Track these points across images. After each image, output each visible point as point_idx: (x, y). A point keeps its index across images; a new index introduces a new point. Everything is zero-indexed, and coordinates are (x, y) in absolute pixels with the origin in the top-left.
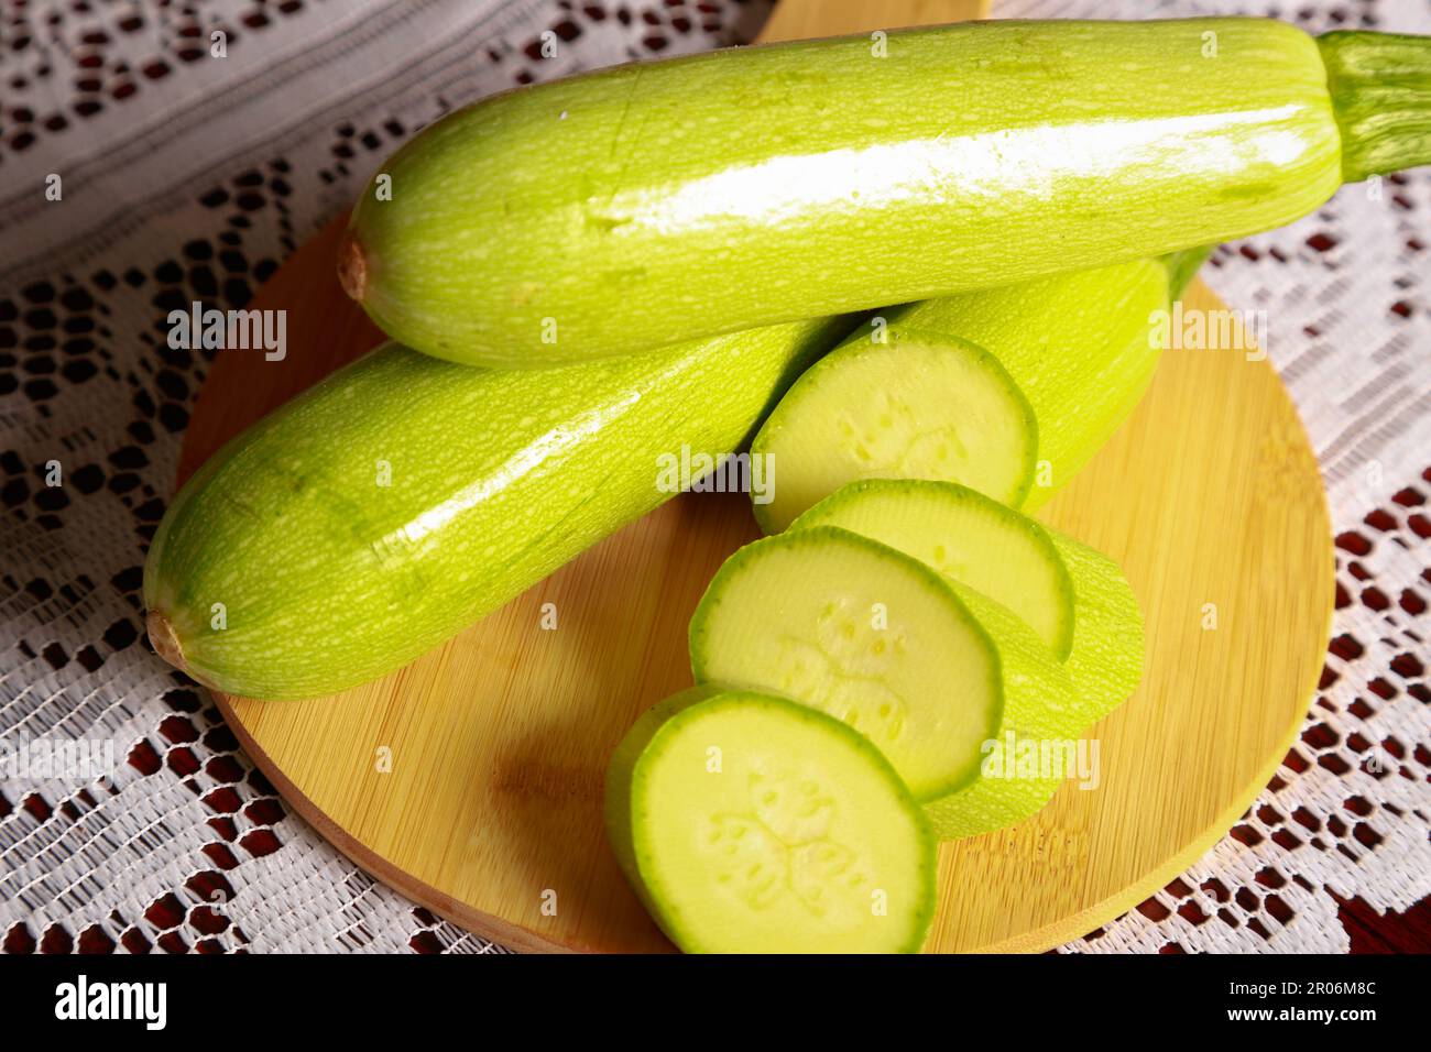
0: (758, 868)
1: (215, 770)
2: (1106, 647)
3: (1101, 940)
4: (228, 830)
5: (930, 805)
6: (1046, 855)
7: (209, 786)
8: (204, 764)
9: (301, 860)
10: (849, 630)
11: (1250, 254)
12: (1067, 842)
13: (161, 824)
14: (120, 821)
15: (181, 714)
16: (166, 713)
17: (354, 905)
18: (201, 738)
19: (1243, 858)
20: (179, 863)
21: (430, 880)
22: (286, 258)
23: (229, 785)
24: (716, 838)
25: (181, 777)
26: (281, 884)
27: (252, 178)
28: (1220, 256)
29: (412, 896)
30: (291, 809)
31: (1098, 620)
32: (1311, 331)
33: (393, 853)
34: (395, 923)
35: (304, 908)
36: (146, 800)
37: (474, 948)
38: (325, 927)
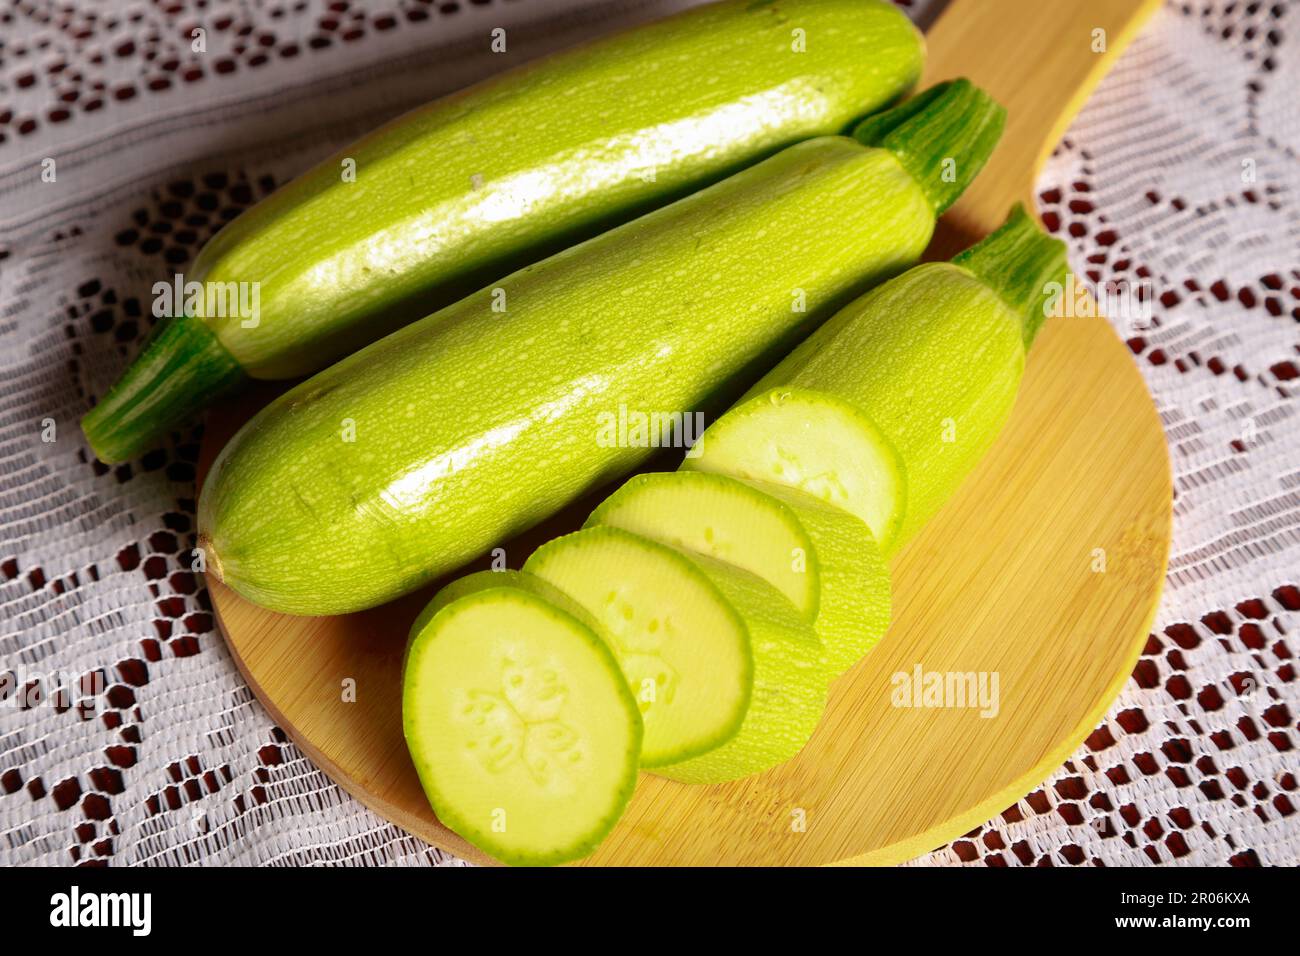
1: (176, 582)
4: (165, 630)
6: (773, 819)
7: (167, 592)
8: (171, 574)
9: (209, 667)
11: (1216, 367)
13: (118, 613)
14: (90, 604)
15: (171, 531)
16: (160, 529)
17: (232, 712)
18: (178, 554)
20: (118, 647)
21: (283, 708)
23: (181, 596)
25: (149, 578)
26: (185, 682)
28: (1189, 362)
29: (276, 717)
30: (217, 626)
32: (1237, 446)
34: (255, 734)
35: (194, 706)
36: (116, 591)
37: (305, 770)
38: (202, 725)
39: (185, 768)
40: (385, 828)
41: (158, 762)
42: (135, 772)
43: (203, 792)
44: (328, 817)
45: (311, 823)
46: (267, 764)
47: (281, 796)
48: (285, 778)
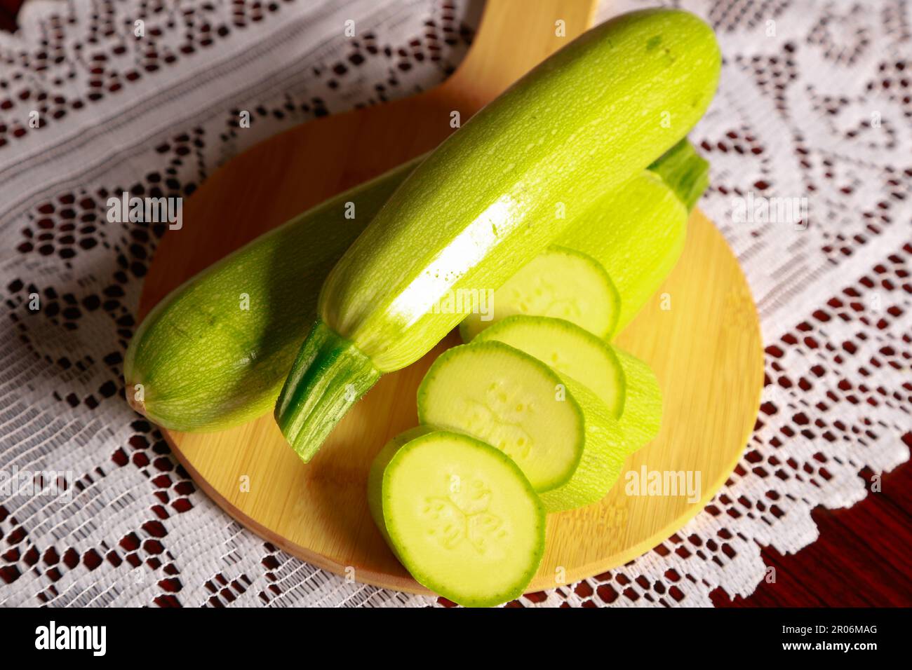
0: (449, 527)
1: (158, 465)
2: (642, 413)
3: (633, 567)
4: (164, 497)
5: (543, 494)
6: (606, 519)
7: (155, 474)
8: (152, 461)
9: (204, 515)
10: (503, 397)
11: (723, 191)
12: (616, 514)
13: (128, 494)
14: (107, 493)
15: (140, 434)
16: (132, 434)
17: (232, 541)
18: (151, 447)
19: (711, 523)
20: (137, 516)
21: (273, 528)
22: (202, 182)
23: (165, 473)
24: (427, 510)
25: (140, 467)
26: (192, 528)
27: (183, 138)
29: (263, 536)
30: (199, 487)
31: (638, 397)
32: (755, 234)
33: (254, 513)
34: (254, 551)
35: (205, 542)
36: (121, 480)
37: (296, 565)
38: (216, 553)
39: (216, 583)
40: (363, 588)
41: (197, 584)
42: (184, 593)
43: (236, 596)
44: (325, 592)
45: (317, 598)
46: (271, 569)
47: (290, 587)
48: (286, 575)
